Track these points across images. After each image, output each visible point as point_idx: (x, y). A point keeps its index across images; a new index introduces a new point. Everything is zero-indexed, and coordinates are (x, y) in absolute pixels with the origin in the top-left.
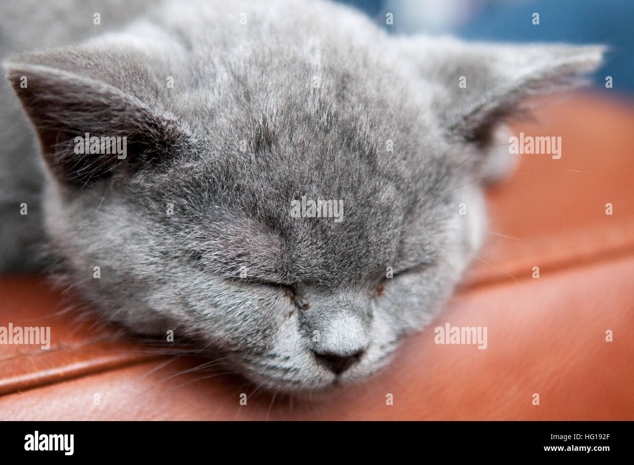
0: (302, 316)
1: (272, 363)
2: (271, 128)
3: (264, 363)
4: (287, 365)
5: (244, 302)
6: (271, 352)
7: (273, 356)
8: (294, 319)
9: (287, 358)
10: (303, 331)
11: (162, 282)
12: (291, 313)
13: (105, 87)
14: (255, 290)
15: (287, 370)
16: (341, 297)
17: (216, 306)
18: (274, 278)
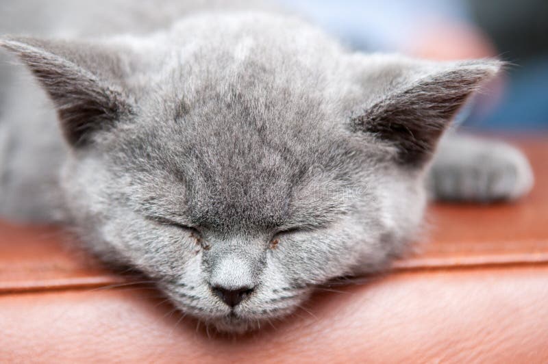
0: (205, 255)
1: (182, 290)
2: (188, 102)
3: (177, 290)
4: (192, 293)
5: (158, 237)
6: (181, 282)
7: (183, 285)
8: (199, 256)
9: (192, 288)
10: (204, 267)
11: (107, 218)
12: (198, 252)
13: (60, 60)
14: (167, 229)
15: (192, 298)
16: (233, 243)
17: (138, 238)
18: (178, 219)
